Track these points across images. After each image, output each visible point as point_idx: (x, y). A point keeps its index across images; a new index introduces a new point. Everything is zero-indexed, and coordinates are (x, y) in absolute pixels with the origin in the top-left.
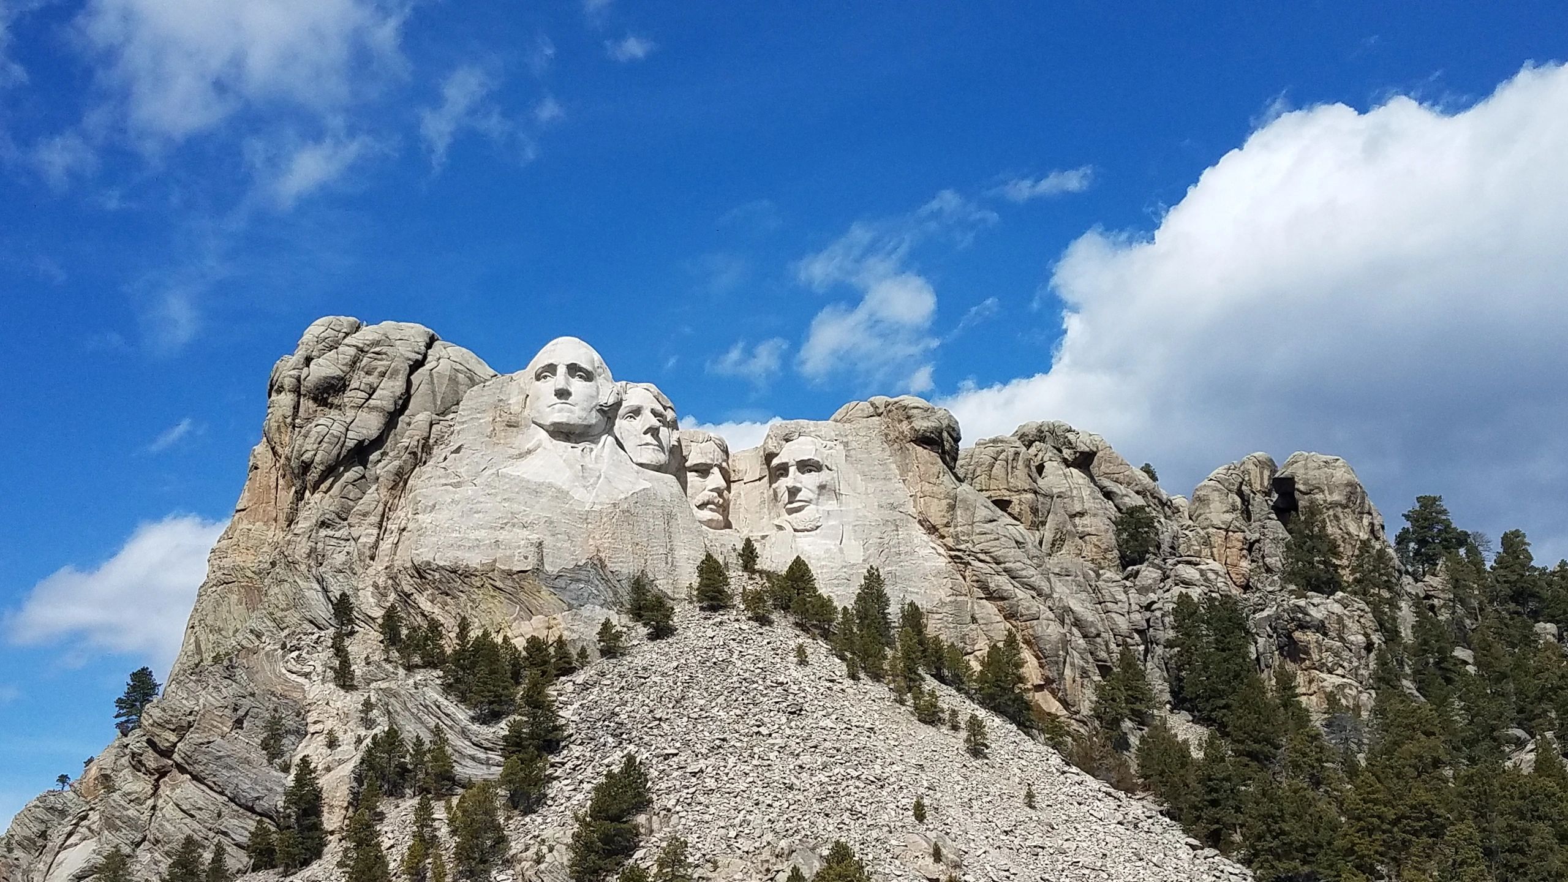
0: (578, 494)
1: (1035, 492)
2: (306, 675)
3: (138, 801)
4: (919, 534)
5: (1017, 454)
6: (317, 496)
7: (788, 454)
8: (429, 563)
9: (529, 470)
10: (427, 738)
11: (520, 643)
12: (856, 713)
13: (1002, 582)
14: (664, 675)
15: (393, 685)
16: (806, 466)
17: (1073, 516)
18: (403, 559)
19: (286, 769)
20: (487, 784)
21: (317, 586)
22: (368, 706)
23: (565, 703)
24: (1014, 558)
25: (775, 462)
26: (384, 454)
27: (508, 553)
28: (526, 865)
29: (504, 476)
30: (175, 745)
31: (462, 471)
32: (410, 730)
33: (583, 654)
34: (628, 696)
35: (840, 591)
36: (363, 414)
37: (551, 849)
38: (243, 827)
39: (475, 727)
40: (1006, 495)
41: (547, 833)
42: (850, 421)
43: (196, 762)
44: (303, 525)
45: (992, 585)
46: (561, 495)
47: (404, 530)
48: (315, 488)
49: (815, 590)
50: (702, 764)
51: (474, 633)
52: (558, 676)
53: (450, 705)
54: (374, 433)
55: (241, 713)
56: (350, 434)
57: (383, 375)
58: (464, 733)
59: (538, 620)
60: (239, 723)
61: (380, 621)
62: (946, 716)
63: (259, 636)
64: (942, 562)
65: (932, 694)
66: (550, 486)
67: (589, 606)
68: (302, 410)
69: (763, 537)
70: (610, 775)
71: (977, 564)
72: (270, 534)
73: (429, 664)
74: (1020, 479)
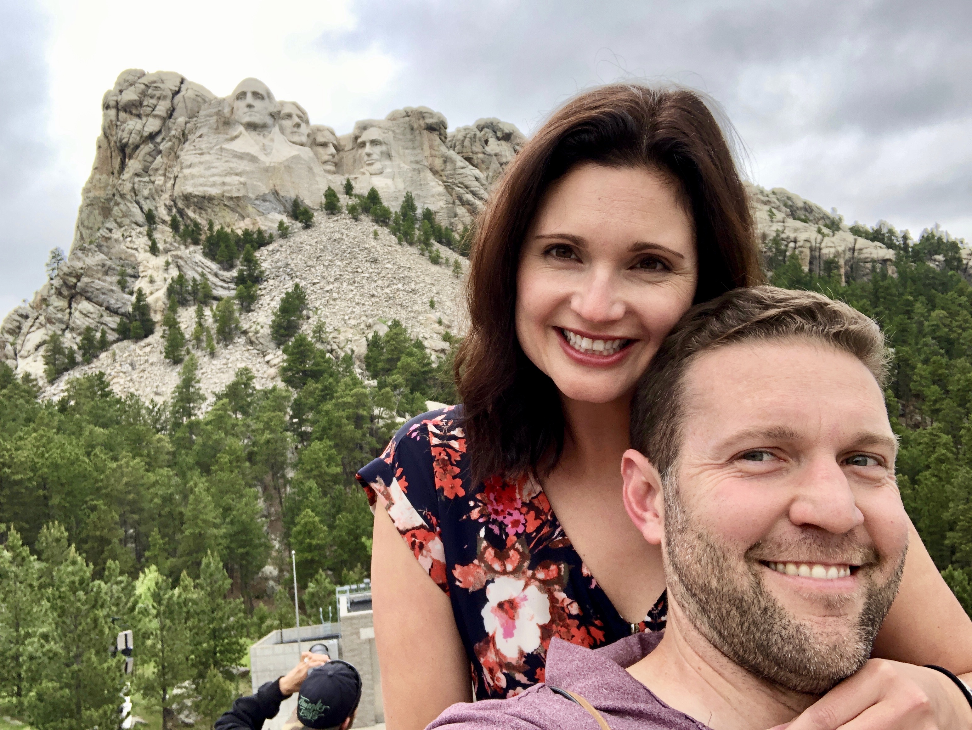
0: (262, 157)
1: (484, 153)
2: (136, 249)
3: (62, 310)
4: (429, 175)
5: (475, 135)
6: (132, 161)
7: (366, 136)
8: (191, 194)
9: (238, 146)
10: (198, 277)
11: (240, 232)
12: (402, 260)
13: (469, 197)
14: (311, 245)
15: (179, 253)
16: (374, 142)
17: (501, 164)
18: (177, 191)
19: (131, 293)
20: (230, 299)
21: (136, 206)
22: (168, 264)
23: (264, 260)
24: (475, 186)
25: (360, 140)
26: (163, 139)
27: (229, 188)
28: (251, 334)
29: (225, 149)
30: (76, 284)
31: (203, 146)
32: (190, 274)
33: (271, 236)
34: (294, 256)
35: (394, 203)
36: (151, 119)
37: (262, 327)
38: (113, 321)
39: (221, 273)
40: (471, 155)
41: (259, 320)
42: (394, 119)
43: (87, 291)
44: (126, 175)
45: (465, 199)
46: (253, 159)
47: (176, 178)
48: (130, 157)
49: (381, 203)
50: (331, 286)
51: (216, 228)
52: (259, 248)
53: (208, 263)
54: (156, 129)
55: (106, 268)
56: (146, 129)
57: (159, 98)
58: (216, 275)
59: (247, 221)
60: (106, 273)
61: (169, 222)
62: (444, 261)
63: (110, 230)
64: (441, 189)
65: (437, 251)
66: (248, 154)
67: (272, 213)
68: (119, 116)
69: (356, 178)
70: (287, 294)
71: (457, 189)
72: (111, 180)
73: (196, 242)
74: (477, 148)
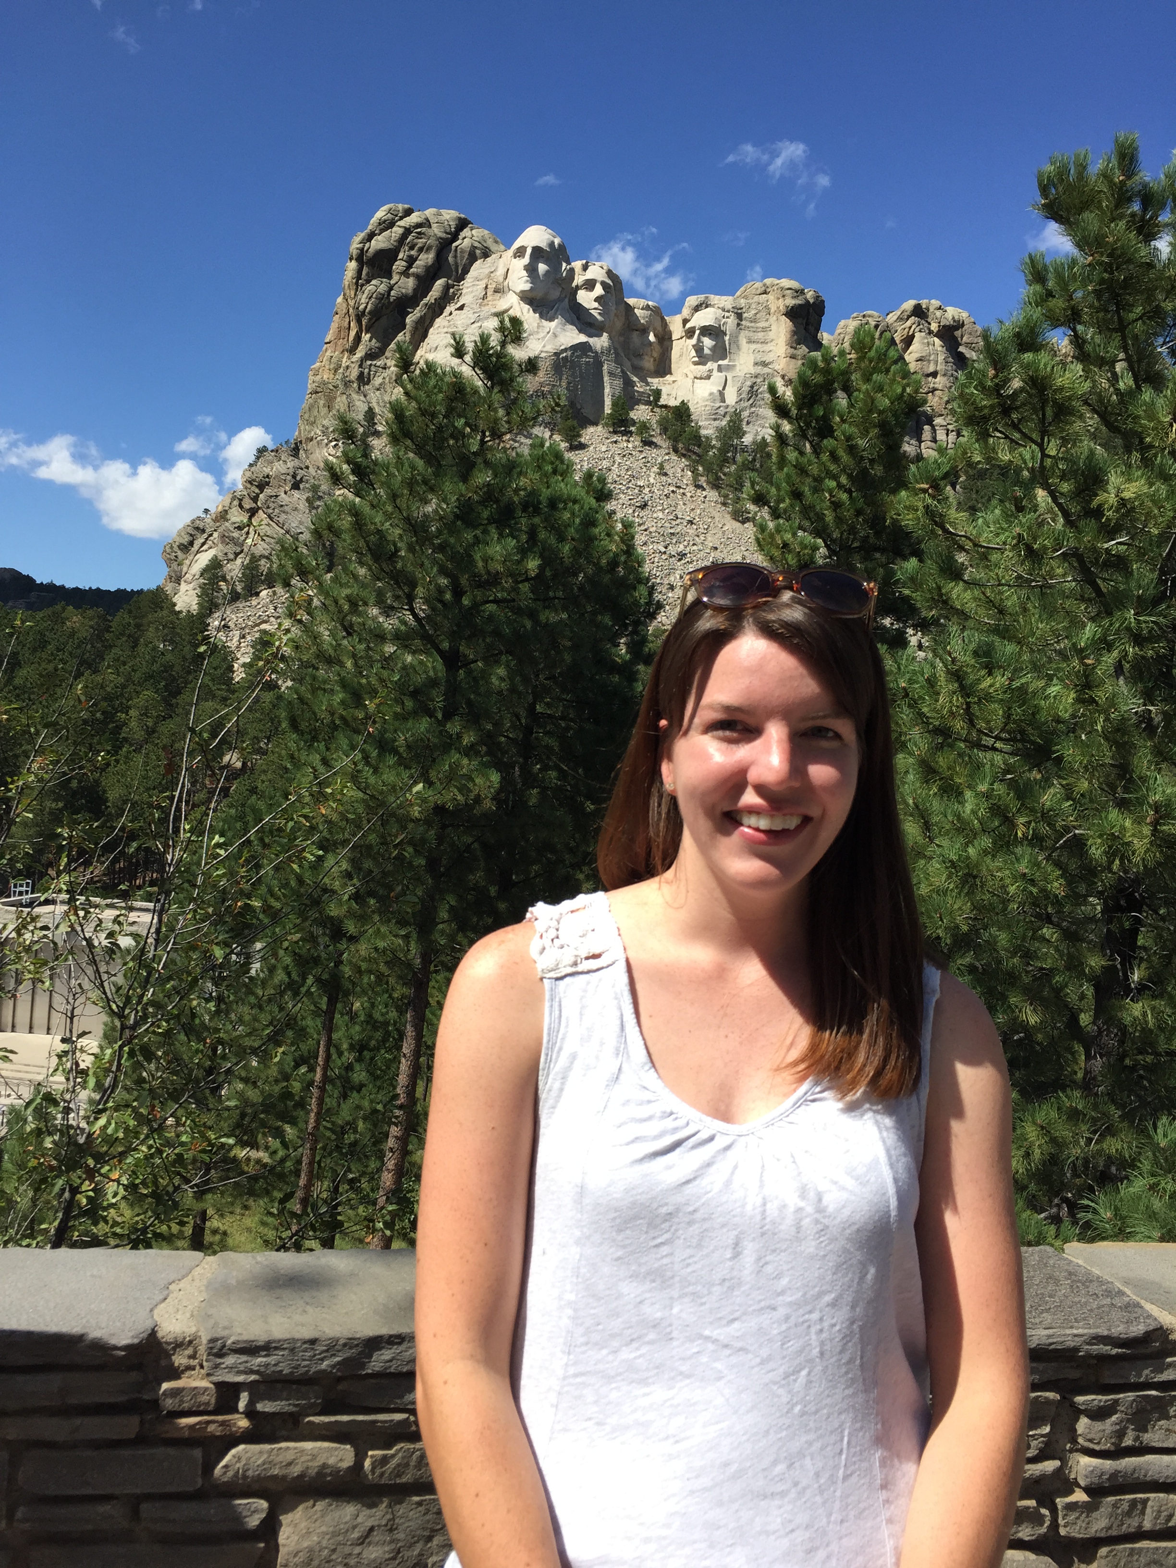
3: (240, 528)
6: (368, 335)
7: (698, 320)
16: (706, 331)
21: (362, 398)
25: (688, 326)
26: (415, 308)
29: (485, 328)
30: (258, 496)
35: (710, 424)
36: (403, 279)
42: (746, 297)
43: (268, 507)
44: (358, 356)
49: (690, 422)
54: (410, 291)
55: (298, 478)
56: (393, 293)
60: (296, 486)
68: (364, 273)
69: (674, 382)
72: (344, 360)
